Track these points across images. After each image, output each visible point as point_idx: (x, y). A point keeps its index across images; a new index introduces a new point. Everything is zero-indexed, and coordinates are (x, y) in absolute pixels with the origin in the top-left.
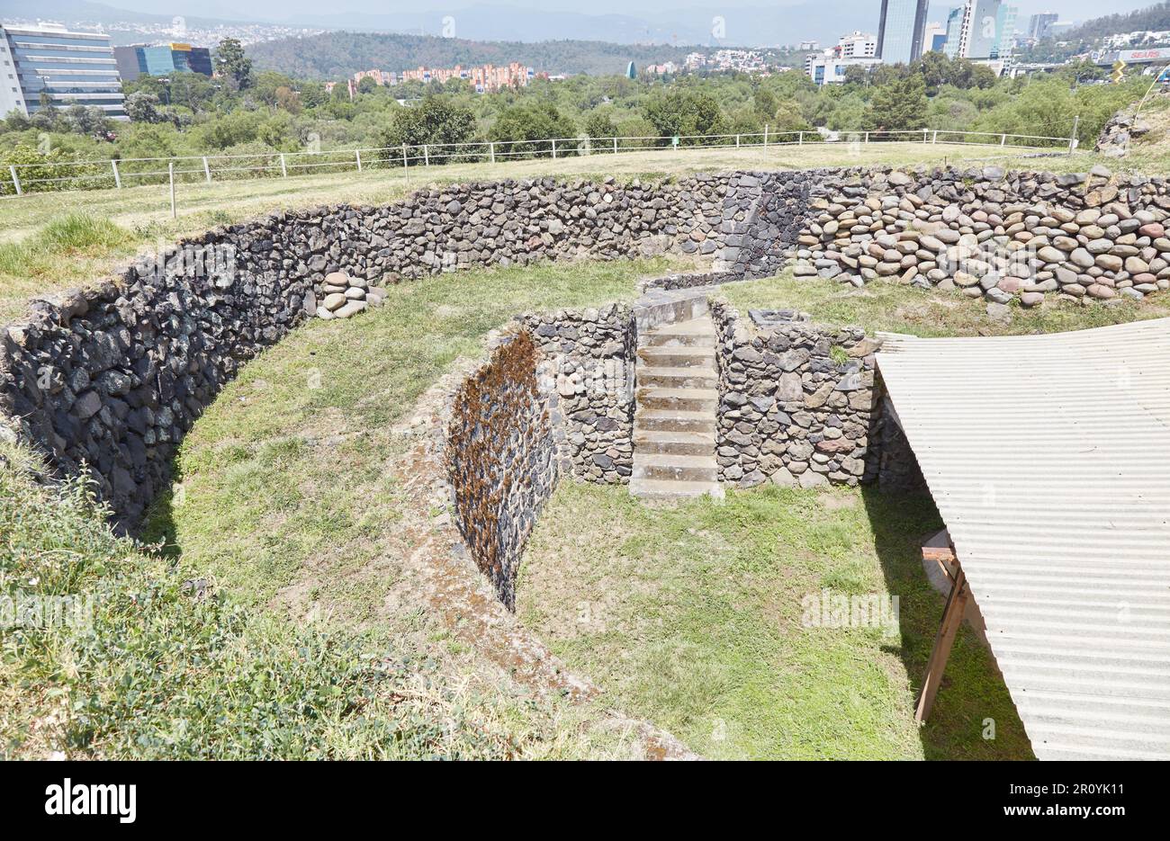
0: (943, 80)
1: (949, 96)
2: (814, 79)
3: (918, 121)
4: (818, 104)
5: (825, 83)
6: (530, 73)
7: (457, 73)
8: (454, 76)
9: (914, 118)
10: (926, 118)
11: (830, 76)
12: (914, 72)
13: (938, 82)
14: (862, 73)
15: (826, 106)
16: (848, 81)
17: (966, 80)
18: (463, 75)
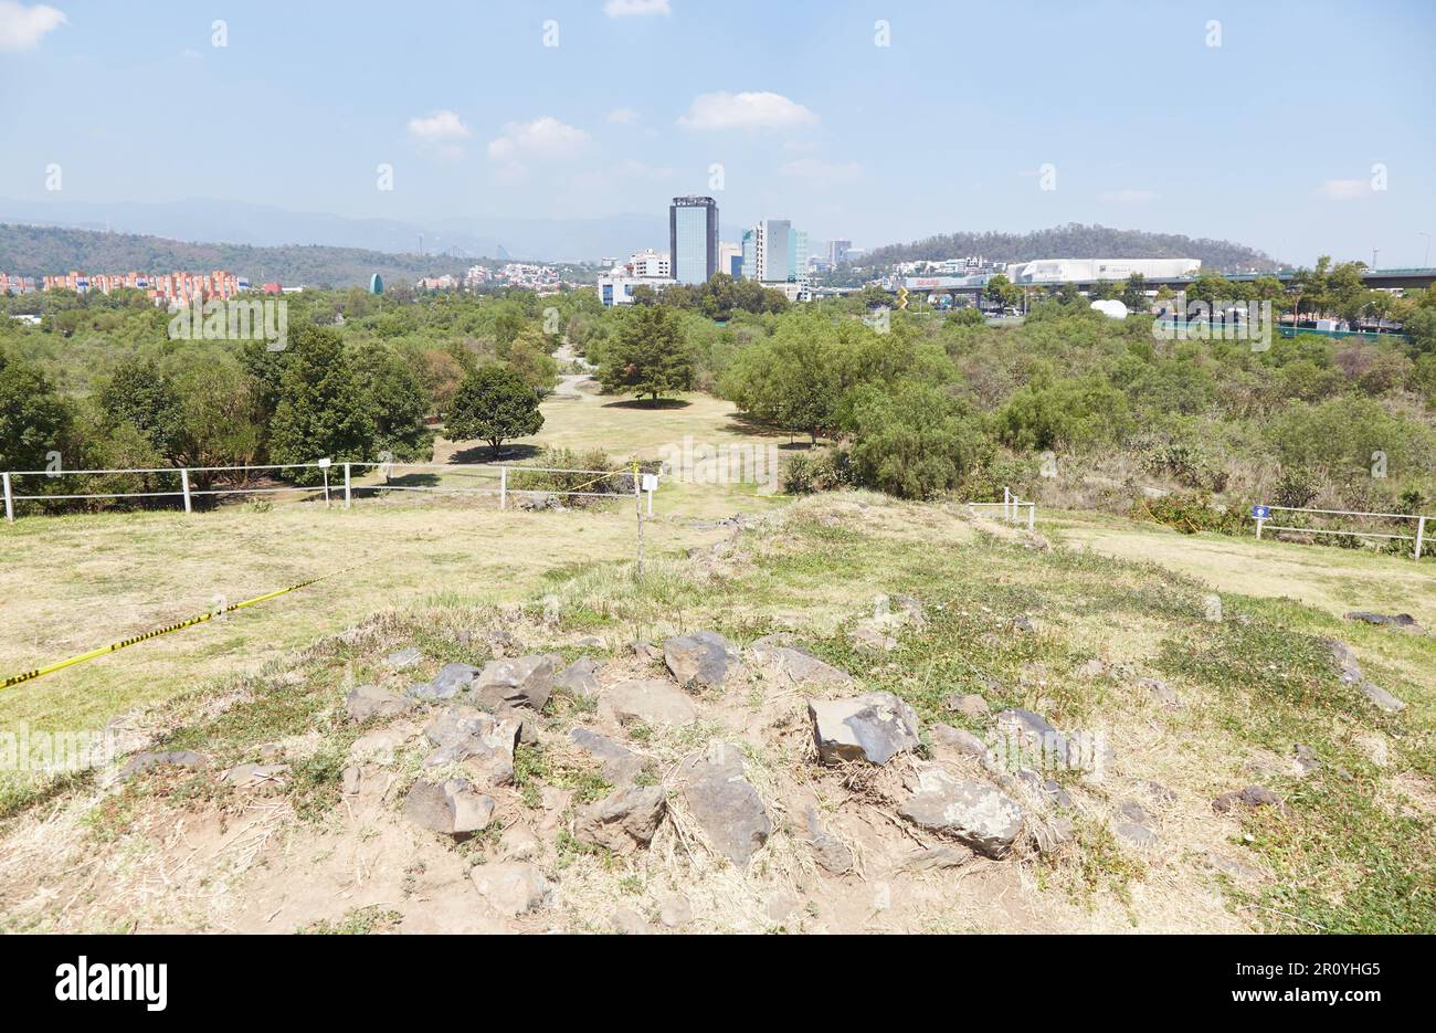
0: (735, 304)
1: (741, 321)
2: (602, 299)
3: (674, 357)
4: (588, 330)
5: (615, 304)
6: (241, 284)
7: (131, 282)
8: (128, 284)
9: (670, 353)
10: (685, 354)
11: (620, 296)
12: (706, 294)
13: (731, 306)
14: (652, 293)
15: (596, 333)
16: (637, 303)
17: (759, 304)
18: (141, 284)
